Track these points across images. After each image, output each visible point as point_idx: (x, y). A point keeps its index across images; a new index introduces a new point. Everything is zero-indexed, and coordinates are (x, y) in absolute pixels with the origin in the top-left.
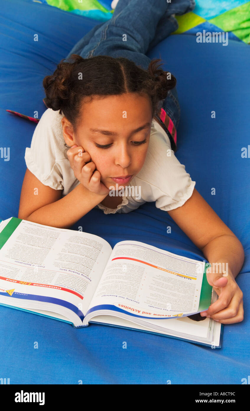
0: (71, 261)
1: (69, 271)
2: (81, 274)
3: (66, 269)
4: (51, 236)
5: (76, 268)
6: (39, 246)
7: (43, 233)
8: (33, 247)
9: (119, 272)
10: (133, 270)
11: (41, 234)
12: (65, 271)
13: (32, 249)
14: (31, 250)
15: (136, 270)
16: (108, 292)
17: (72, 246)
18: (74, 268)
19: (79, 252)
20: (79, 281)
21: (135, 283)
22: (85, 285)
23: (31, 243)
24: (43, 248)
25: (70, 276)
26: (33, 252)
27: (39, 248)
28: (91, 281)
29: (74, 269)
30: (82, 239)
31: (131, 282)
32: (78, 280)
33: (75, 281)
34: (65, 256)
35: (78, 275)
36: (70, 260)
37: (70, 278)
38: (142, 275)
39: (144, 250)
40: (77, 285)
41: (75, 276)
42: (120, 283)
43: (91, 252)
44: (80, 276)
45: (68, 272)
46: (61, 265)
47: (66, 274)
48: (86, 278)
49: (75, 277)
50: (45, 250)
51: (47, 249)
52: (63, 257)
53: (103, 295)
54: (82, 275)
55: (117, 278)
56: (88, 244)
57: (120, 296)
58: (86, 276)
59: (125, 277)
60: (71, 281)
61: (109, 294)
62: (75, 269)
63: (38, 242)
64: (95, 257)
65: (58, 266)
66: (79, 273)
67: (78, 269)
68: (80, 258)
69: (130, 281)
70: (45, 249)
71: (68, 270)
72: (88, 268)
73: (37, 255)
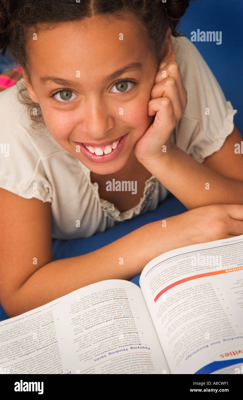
0: (101, 339)
1: (110, 354)
2: (129, 347)
3: (103, 355)
4: (41, 324)
5: (116, 344)
6: (38, 348)
7: (27, 327)
8: (30, 355)
9: (180, 311)
10: (197, 294)
11: (26, 330)
12: (104, 359)
13: (31, 359)
14: (32, 362)
15: (200, 293)
16: (189, 347)
17: (84, 317)
18: (113, 345)
19: (100, 320)
20: (135, 359)
21: (216, 311)
22: (147, 361)
23: (24, 353)
24: (46, 348)
25: (117, 360)
26: (37, 362)
27: (40, 351)
28: (149, 349)
29: (114, 347)
30: (90, 299)
31: (209, 313)
32: (133, 359)
33: (130, 362)
34: (87, 338)
35: (126, 352)
36: (98, 338)
37: (119, 363)
38: (215, 295)
39: (187, 258)
40: (136, 367)
41: (123, 357)
42: (195, 324)
43: (117, 309)
44: (130, 351)
45: (108, 357)
46: (91, 354)
47: (110, 362)
48: (139, 349)
49: (125, 358)
50: (50, 349)
51: (52, 345)
52: (85, 341)
53: (186, 357)
54: (132, 348)
55: (185, 320)
56: (104, 300)
57: (212, 342)
58: (137, 346)
59: (195, 313)
60: (124, 366)
61: (195, 350)
62: (116, 347)
63: (30, 344)
64: (128, 312)
65: (89, 358)
66: (125, 348)
67: (119, 344)
68: (110, 326)
69: (207, 314)
70: (49, 347)
71: (107, 354)
72: (131, 334)
73: (45, 364)
